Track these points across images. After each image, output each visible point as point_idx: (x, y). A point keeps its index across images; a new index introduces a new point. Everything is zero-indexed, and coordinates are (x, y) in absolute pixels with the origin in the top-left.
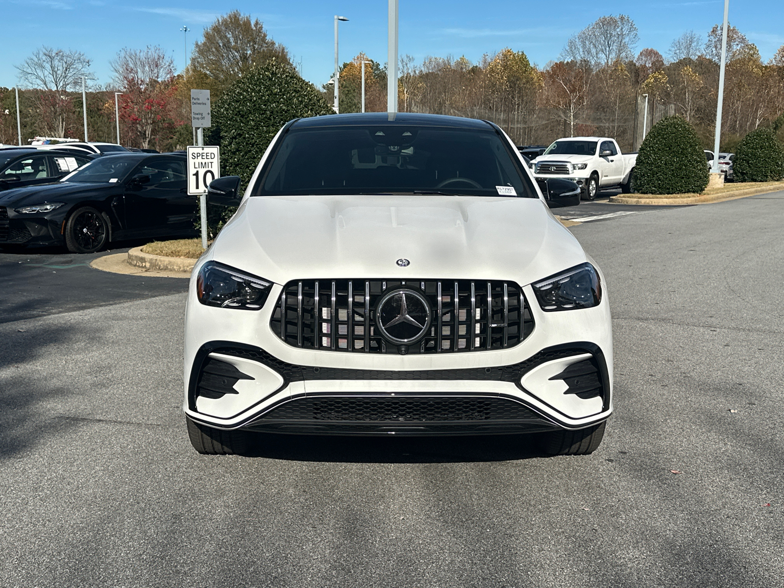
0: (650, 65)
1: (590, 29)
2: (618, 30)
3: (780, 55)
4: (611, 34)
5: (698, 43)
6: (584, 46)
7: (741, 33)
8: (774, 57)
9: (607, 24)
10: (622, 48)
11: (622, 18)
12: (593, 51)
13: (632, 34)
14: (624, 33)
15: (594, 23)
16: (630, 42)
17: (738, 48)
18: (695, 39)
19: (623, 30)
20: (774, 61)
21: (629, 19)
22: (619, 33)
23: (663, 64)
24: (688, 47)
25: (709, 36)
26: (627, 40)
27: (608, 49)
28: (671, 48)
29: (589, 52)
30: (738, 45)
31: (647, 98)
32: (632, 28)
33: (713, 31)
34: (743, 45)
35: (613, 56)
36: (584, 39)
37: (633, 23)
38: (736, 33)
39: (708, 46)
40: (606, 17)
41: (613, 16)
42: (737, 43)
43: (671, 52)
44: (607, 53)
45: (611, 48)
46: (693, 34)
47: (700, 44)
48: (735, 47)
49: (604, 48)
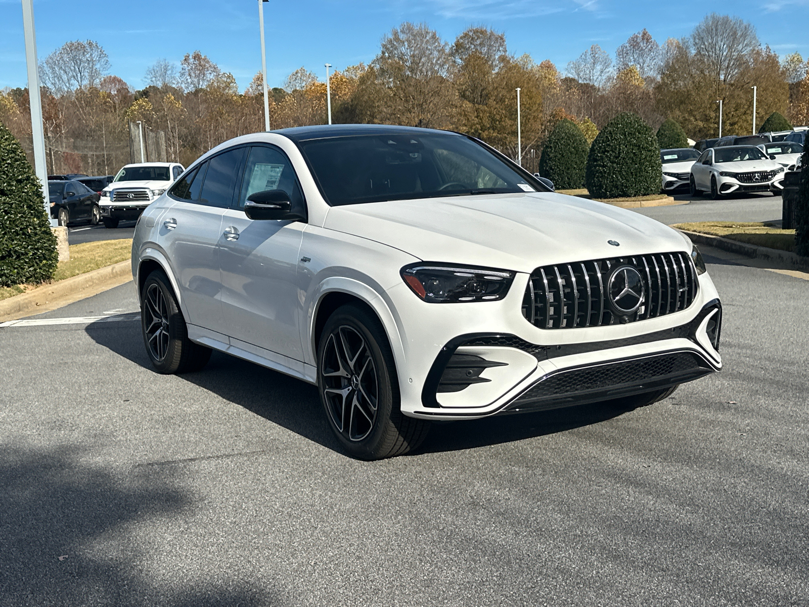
0: (116, 92)
1: (57, 54)
2: (88, 56)
3: (256, 84)
4: (80, 60)
5: (172, 71)
6: (54, 72)
7: (213, 62)
8: (250, 86)
9: (76, 51)
10: (93, 75)
11: (90, 44)
12: (65, 77)
13: (103, 60)
14: (94, 59)
15: (61, 48)
16: (101, 69)
17: (211, 77)
18: (169, 67)
19: (93, 55)
20: (251, 90)
21: (98, 45)
22: (89, 59)
23: (129, 92)
24: (164, 75)
25: (182, 64)
26: (98, 66)
27: (79, 75)
28: (146, 76)
29: (60, 78)
30: (210, 73)
31: (140, 126)
32: (102, 55)
33: (185, 60)
34: (215, 74)
35: (86, 82)
36: (52, 63)
37: (103, 50)
38: (208, 62)
39: (183, 74)
40: (73, 42)
41: (81, 41)
42: (210, 72)
43: (146, 80)
44: (79, 79)
45: (82, 74)
46: (166, 62)
47: (174, 72)
48: (208, 75)
49: (74, 74)
